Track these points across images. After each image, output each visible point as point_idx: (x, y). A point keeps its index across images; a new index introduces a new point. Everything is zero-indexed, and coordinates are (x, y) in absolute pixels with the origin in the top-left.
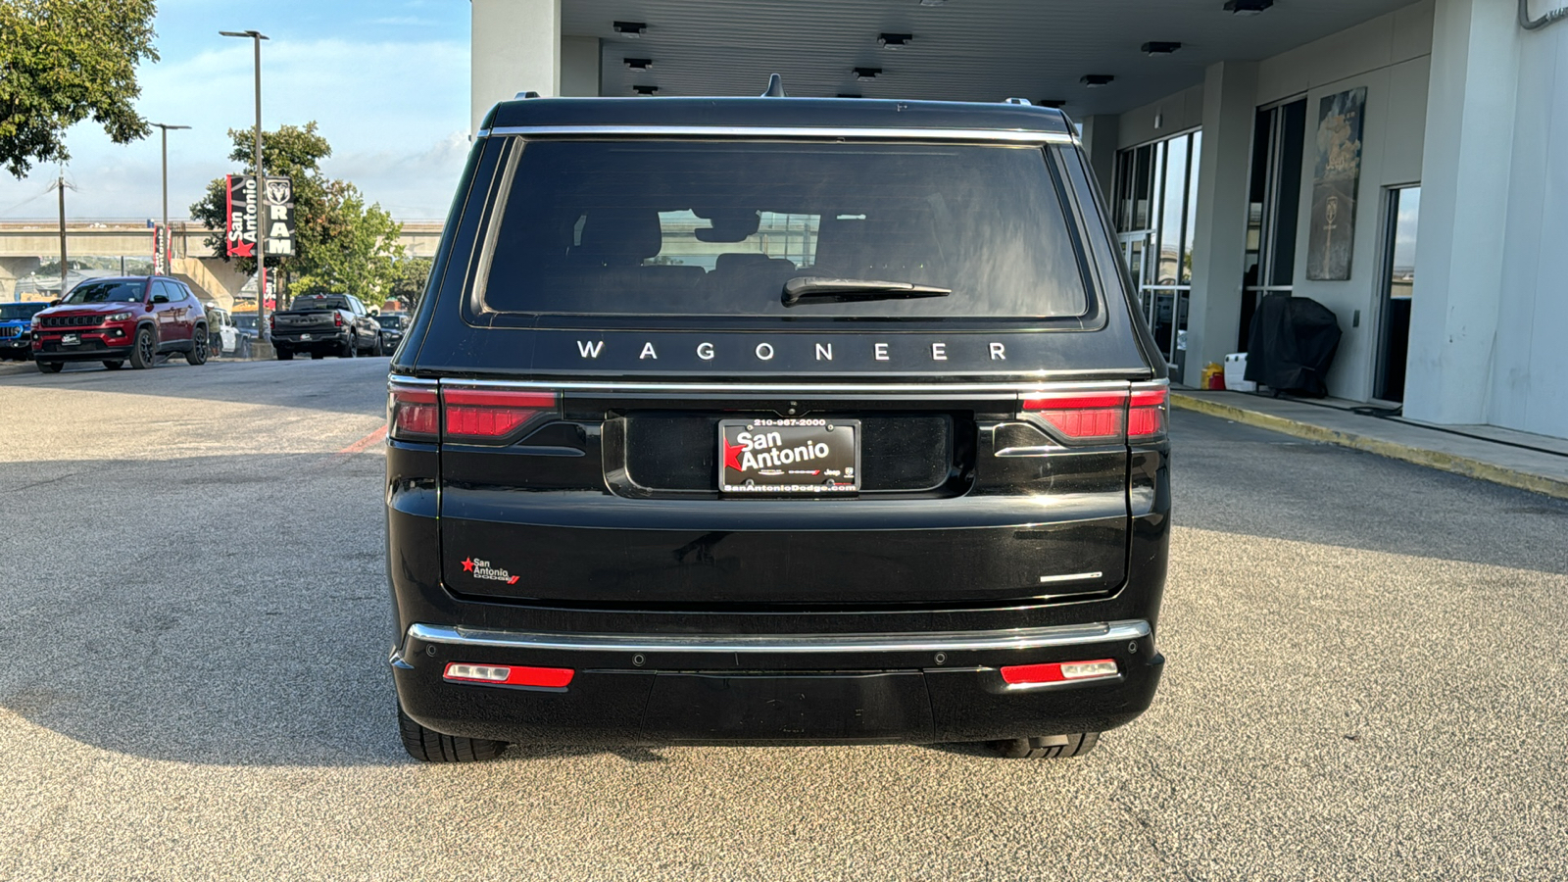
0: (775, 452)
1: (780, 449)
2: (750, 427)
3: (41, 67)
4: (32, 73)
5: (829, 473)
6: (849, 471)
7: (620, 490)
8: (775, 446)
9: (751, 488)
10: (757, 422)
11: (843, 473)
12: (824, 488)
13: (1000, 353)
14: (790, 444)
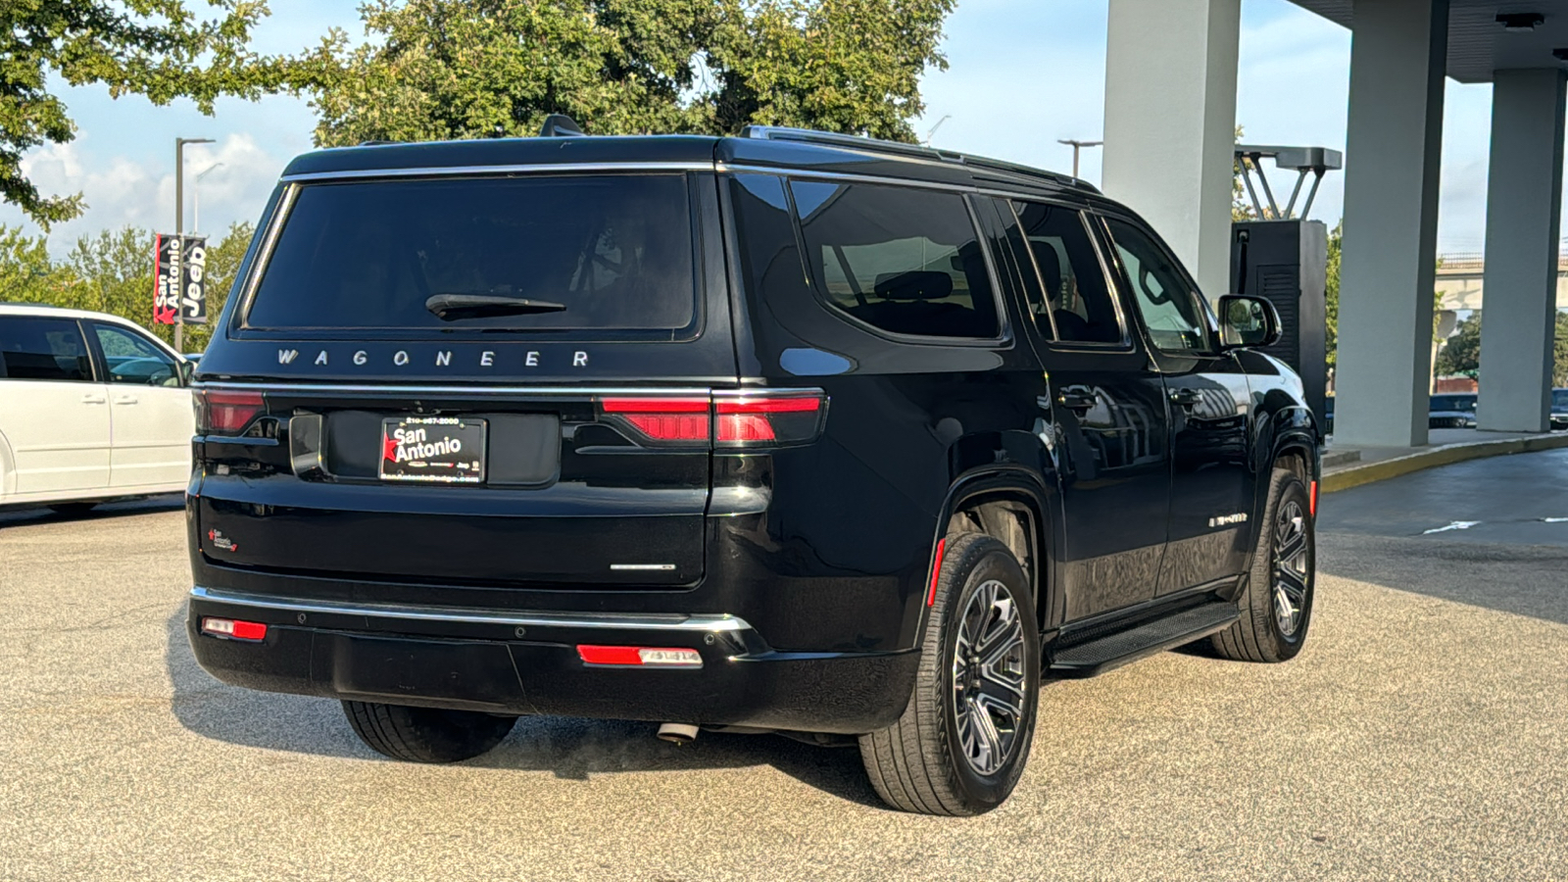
0: (420, 446)
1: (424, 443)
2: (402, 424)
3: (806, 86)
4: (801, 95)
5: (460, 465)
6: (476, 464)
7: (310, 475)
8: (421, 441)
9: (400, 477)
10: (409, 420)
11: (471, 466)
12: (454, 479)
13: (582, 360)
14: (432, 439)
